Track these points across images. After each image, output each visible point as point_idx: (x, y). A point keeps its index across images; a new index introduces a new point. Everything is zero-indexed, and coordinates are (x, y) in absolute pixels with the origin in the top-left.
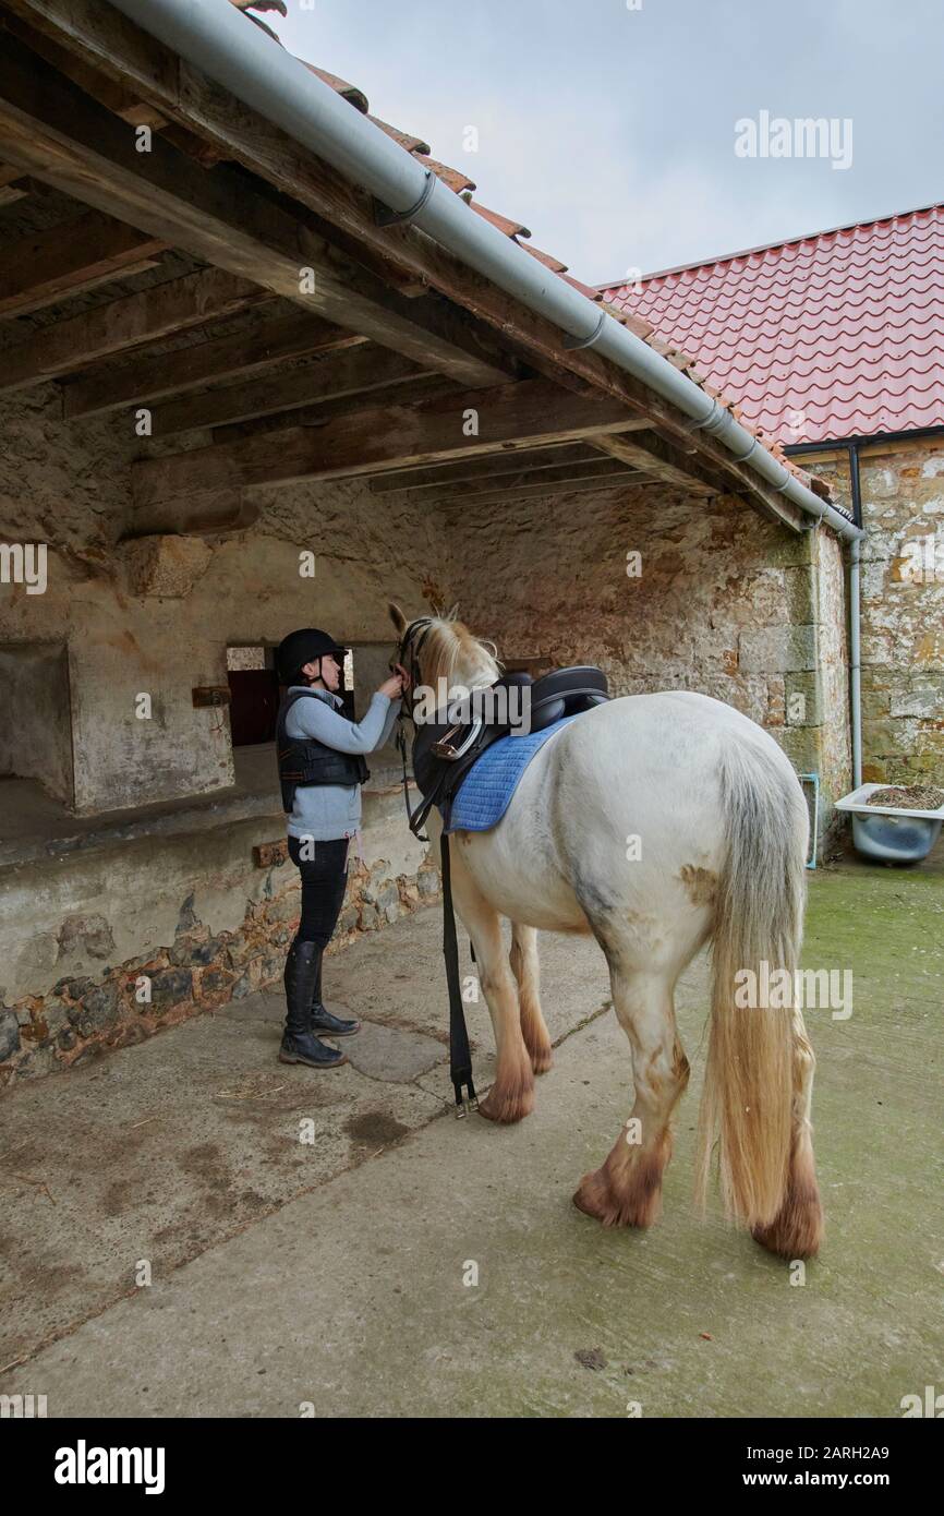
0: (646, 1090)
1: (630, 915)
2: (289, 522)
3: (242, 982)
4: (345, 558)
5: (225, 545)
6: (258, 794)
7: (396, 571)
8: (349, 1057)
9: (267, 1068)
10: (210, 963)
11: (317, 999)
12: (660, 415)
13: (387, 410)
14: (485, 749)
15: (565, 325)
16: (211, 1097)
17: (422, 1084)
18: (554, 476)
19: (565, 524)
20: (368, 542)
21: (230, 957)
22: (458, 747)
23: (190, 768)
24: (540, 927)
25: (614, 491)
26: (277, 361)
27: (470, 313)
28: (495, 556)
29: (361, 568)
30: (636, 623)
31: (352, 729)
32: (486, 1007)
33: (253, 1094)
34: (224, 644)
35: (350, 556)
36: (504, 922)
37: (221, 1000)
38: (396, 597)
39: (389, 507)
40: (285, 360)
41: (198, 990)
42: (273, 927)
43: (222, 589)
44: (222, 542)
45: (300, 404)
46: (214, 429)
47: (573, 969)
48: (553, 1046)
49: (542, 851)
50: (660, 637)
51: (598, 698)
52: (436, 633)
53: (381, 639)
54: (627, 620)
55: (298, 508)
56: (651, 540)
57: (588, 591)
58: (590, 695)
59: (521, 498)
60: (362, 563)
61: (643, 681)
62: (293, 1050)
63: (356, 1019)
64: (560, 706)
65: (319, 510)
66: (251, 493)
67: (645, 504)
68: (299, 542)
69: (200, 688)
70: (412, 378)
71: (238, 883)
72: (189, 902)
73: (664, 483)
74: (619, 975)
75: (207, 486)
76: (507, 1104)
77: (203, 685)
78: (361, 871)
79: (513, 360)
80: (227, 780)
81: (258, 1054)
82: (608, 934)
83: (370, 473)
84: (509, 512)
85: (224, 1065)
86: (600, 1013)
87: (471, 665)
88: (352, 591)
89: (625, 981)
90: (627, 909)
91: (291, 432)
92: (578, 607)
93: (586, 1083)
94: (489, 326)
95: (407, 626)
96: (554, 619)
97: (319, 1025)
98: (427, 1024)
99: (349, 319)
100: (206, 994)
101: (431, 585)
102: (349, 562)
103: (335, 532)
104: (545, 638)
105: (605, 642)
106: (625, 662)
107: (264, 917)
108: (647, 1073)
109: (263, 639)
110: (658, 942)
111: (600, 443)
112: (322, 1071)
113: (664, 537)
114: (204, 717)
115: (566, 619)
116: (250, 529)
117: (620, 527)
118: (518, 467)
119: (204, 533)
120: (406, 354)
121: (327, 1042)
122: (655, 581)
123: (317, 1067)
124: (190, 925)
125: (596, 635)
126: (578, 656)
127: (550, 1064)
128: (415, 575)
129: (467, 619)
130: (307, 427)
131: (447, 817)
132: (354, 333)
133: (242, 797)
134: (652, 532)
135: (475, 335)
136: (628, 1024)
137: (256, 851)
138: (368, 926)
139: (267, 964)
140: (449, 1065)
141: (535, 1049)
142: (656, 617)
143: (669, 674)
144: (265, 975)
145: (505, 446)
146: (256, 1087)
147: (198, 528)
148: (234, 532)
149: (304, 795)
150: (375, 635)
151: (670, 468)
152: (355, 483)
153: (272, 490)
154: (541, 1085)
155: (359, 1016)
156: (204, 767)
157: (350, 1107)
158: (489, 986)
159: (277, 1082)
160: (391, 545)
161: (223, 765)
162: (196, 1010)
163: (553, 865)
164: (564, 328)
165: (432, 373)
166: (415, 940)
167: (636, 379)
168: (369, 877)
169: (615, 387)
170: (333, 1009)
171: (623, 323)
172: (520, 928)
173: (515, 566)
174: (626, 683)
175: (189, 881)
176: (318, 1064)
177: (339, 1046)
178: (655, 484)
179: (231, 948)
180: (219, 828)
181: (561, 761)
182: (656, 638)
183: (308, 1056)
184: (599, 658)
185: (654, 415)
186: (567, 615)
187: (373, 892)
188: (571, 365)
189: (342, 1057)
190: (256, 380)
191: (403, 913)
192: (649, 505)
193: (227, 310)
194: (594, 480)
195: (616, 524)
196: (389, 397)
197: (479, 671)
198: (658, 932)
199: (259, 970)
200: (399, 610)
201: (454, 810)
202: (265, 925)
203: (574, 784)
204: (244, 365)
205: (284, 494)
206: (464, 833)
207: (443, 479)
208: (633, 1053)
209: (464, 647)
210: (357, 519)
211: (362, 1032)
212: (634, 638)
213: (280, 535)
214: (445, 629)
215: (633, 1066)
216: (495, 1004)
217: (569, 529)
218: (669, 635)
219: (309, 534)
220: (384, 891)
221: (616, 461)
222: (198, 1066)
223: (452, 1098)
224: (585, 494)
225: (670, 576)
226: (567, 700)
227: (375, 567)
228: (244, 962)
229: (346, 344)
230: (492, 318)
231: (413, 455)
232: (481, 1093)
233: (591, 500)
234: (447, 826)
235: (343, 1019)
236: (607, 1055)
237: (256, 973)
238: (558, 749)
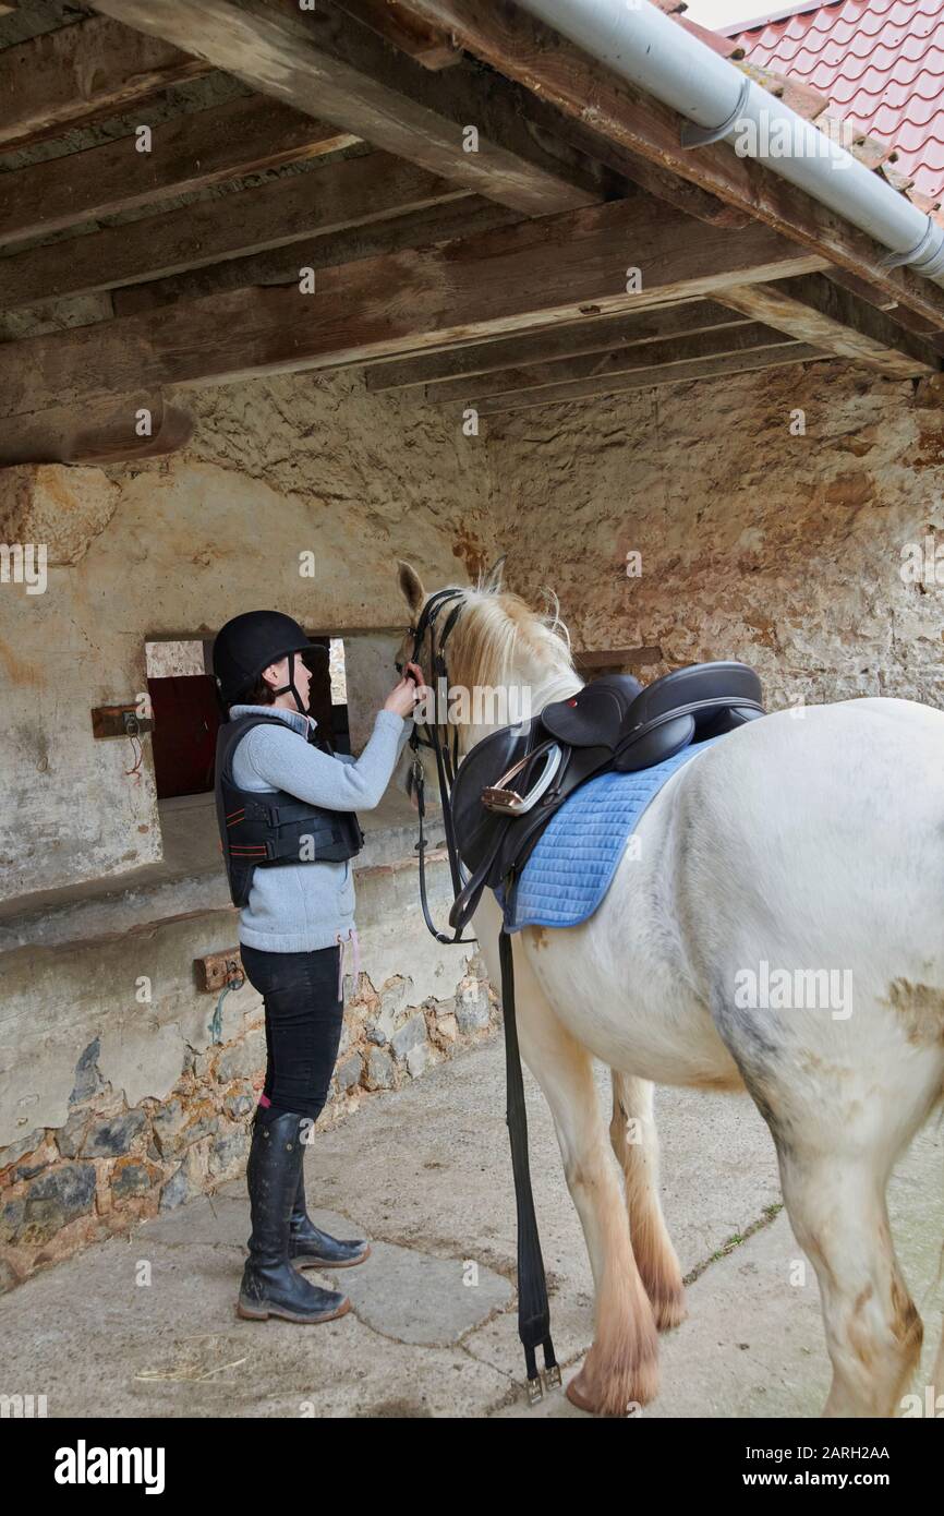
0: (850, 1363)
1: (806, 1061)
2: (240, 441)
3: (177, 1180)
4: (329, 496)
5: (138, 478)
6: (199, 875)
7: (411, 514)
8: (353, 1304)
9: (218, 1326)
10: (124, 1151)
11: (300, 1209)
12: (838, 248)
13: (392, 257)
14: (568, 796)
15: (684, 106)
16: (125, 1382)
17: (473, 1348)
18: (660, 354)
19: (677, 432)
20: (365, 471)
21: (156, 1138)
22: (524, 794)
23: (90, 835)
24: (659, 1080)
25: (759, 375)
26: (212, 178)
27: (526, 92)
28: (569, 487)
29: (355, 512)
30: (796, 588)
31: (346, 774)
32: (575, 1215)
33: (194, 1375)
34: (142, 638)
35: (338, 493)
36: (600, 1071)
37: (142, 1213)
38: (411, 557)
39: (396, 413)
40: (228, 177)
41: (105, 1195)
42: (226, 1089)
43: (136, 550)
44: (134, 474)
45: (253, 249)
46: (114, 291)
47: (712, 1150)
48: (685, 1282)
49: (662, 958)
50: (836, 608)
51: (746, 712)
52: (473, 613)
53: (388, 624)
54: (781, 583)
55: (252, 418)
56: (819, 453)
57: (716, 540)
58: (733, 707)
59: (606, 393)
60: (355, 503)
61: (810, 680)
62: (262, 1298)
63: (363, 1239)
64: (686, 726)
65: (285, 421)
66: (180, 395)
67: (808, 395)
68: (256, 471)
69: (104, 707)
70: (431, 202)
71: (172, 1018)
72: (91, 1052)
73: (838, 360)
74: (795, 1160)
75: (107, 385)
76: (614, 1383)
77: (109, 703)
78: (366, 993)
79: (595, 169)
80: (149, 853)
81: (203, 1303)
82: (772, 1093)
83: (367, 360)
84: (588, 417)
85: (147, 1323)
86: (760, 1225)
87: (537, 663)
88: (341, 549)
89: (804, 1170)
90: (802, 1052)
91: (238, 296)
92: (702, 565)
93: (744, 1347)
94: (558, 112)
95: (427, 597)
96: (664, 586)
97: (303, 1250)
98: (478, 1244)
99: (328, 106)
100: (117, 1203)
101: (467, 535)
102: (337, 502)
103: (313, 455)
104: (650, 615)
105: (746, 620)
106: (779, 651)
107: (213, 1072)
108: (850, 1332)
109: (203, 628)
110: (855, 1106)
111: (736, 298)
112: (309, 1329)
113: (840, 448)
114: (111, 753)
115: (683, 585)
116: (177, 453)
117: (767, 435)
118: (605, 342)
119: (103, 461)
120: (423, 163)
121: (316, 1279)
122: (826, 519)
123: (304, 1323)
124: (93, 1090)
125: (732, 608)
126: (703, 644)
127: (682, 1313)
128: (440, 520)
129: (524, 589)
130: (265, 287)
131: (509, 906)
132: (336, 130)
133: (175, 880)
134: (820, 440)
135: (533, 127)
136: (812, 1245)
137: (199, 965)
138: (379, 1082)
139: (217, 1149)
140: (516, 1315)
141: (658, 1288)
142: (830, 579)
143: (852, 668)
144: (214, 1168)
145: (584, 311)
146: (202, 1361)
147: (94, 453)
148: (153, 458)
149: (267, 882)
150: (379, 618)
151: (850, 335)
152: (342, 375)
153: (210, 390)
154: (669, 1349)
155: (368, 1232)
156: (113, 833)
157: (355, 1393)
158: (580, 1179)
159: (236, 1350)
160: (402, 472)
161: (143, 829)
162: (101, 1231)
163: (681, 979)
164: (681, 111)
165: (461, 195)
166: (453, 1103)
167: (798, 190)
168: (379, 1004)
169: (764, 206)
170: (325, 1221)
171: (778, 94)
172: (626, 1082)
173: (600, 501)
174: (781, 684)
175: (92, 1017)
176: (305, 1317)
177: (336, 1283)
178: (823, 361)
179: (158, 1126)
180: (137, 930)
181: (687, 815)
182: (829, 612)
183: (286, 1305)
184: (737, 645)
185: (828, 250)
186: (685, 578)
187: (386, 1028)
188: (693, 172)
189: (342, 1302)
190: (179, 210)
191: (434, 1061)
192: (816, 398)
193: (129, 92)
194: (724, 359)
195: (761, 430)
196: (394, 234)
197: (550, 674)
198: (854, 1090)
199: (204, 1159)
200: (416, 574)
201: (520, 894)
202: (215, 1085)
203: (711, 849)
204: (159, 186)
205: (230, 396)
206: (537, 930)
207: (481, 366)
208: (823, 1297)
209: (523, 635)
210: (347, 432)
211: (373, 1260)
212: (794, 613)
213: (225, 462)
214: (487, 605)
215: (826, 1320)
216: (589, 1210)
217: (685, 440)
218: (852, 606)
219: (271, 458)
220: (404, 1024)
221: (760, 326)
222: (104, 1329)
223: (521, 1374)
224: (709, 382)
225: (851, 510)
226: (697, 715)
227: (377, 508)
228: (181, 1147)
229: (325, 147)
230: (564, 100)
231: (437, 328)
232: (570, 1362)
233: (720, 391)
234: (509, 920)
235: (340, 1239)
236: (776, 1296)
237: (200, 1164)
238: (684, 794)
